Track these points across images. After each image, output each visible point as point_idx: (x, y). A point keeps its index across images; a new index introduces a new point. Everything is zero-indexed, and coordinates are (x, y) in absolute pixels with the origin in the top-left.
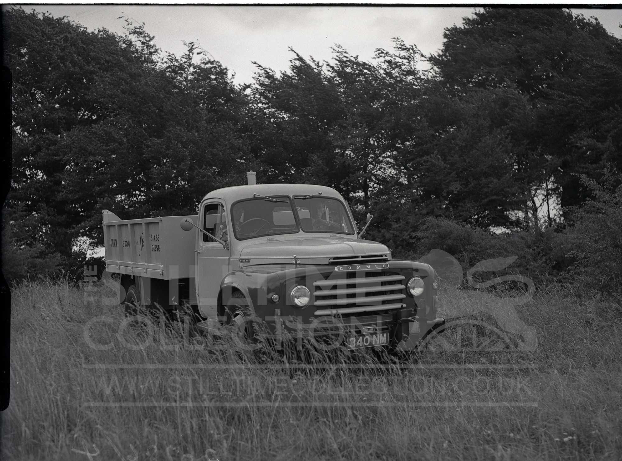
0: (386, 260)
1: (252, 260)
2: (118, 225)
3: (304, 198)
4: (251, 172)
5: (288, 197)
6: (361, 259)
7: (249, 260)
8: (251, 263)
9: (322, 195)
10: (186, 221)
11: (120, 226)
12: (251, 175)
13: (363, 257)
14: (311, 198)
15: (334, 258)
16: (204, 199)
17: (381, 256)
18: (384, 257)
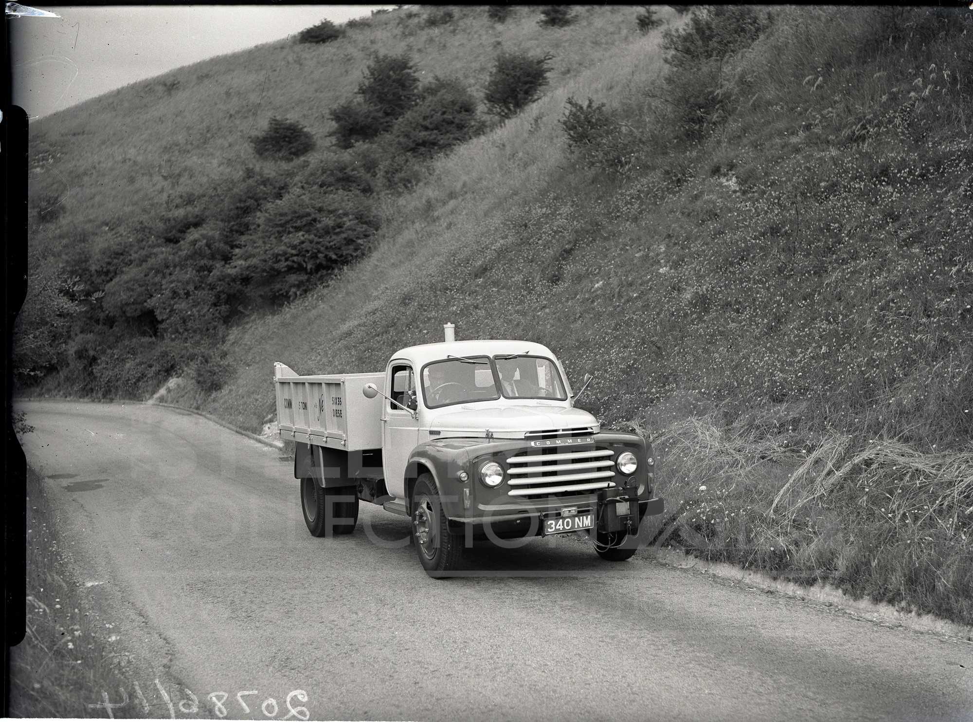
0: (591, 434)
1: (442, 433)
2: (294, 383)
3: (506, 358)
4: (449, 324)
5: (488, 357)
6: (561, 432)
7: (438, 433)
8: (441, 436)
9: (529, 354)
10: (370, 387)
11: (296, 384)
12: (449, 329)
13: (563, 430)
14: (515, 357)
15: (531, 432)
16: (392, 359)
17: (586, 429)
18: (589, 430)
